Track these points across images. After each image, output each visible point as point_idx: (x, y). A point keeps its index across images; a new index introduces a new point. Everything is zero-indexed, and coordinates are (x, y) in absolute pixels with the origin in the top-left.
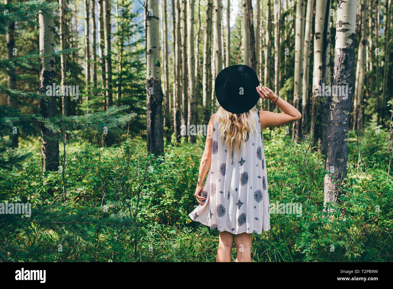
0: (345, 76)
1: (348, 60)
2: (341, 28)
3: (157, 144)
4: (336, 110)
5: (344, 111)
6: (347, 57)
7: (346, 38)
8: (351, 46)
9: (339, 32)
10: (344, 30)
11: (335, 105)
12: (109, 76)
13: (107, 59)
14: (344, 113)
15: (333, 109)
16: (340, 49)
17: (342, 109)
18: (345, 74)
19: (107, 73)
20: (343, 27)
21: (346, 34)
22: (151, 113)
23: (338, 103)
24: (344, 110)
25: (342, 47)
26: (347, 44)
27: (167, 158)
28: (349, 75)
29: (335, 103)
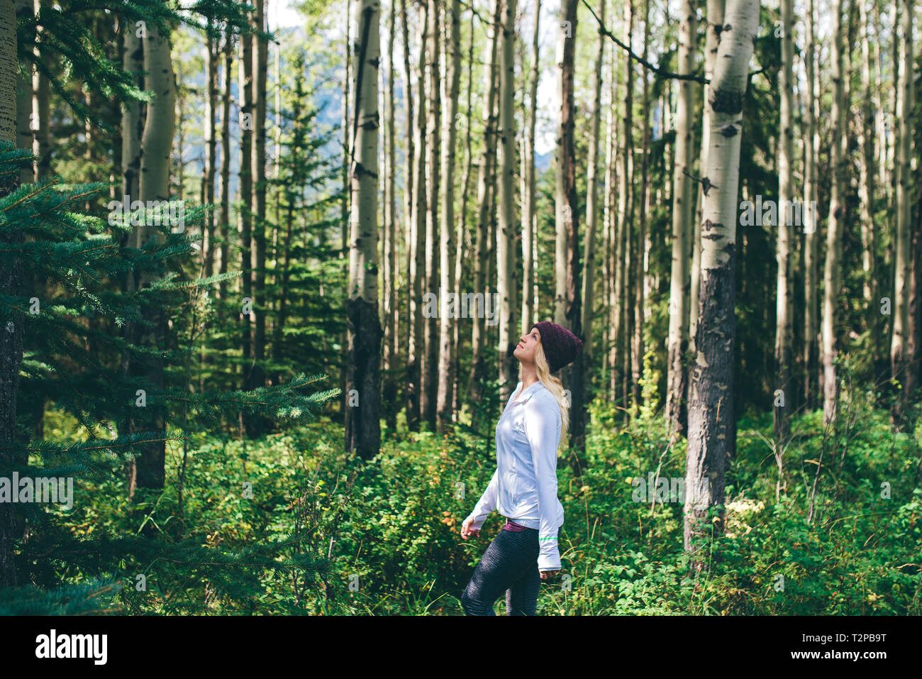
0: (717, 320)
1: (723, 290)
2: (709, 233)
3: (367, 436)
4: (702, 380)
5: (718, 384)
6: (719, 285)
7: (719, 252)
8: (727, 266)
9: (707, 240)
10: (714, 237)
11: (699, 371)
12: (258, 277)
13: (256, 238)
14: (716, 388)
15: (698, 379)
16: (708, 270)
17: (713, 379)
18: (717, 315)
19: (255, 270)
20: (713, 231)
21: (719, 245)
22: (355, 372)
23: (705, 369)
24: (717, 381)
25: (711, 267)
26: (719, 262)
27: (388, 466)
28: (724, 317)
29: (700, 367)
